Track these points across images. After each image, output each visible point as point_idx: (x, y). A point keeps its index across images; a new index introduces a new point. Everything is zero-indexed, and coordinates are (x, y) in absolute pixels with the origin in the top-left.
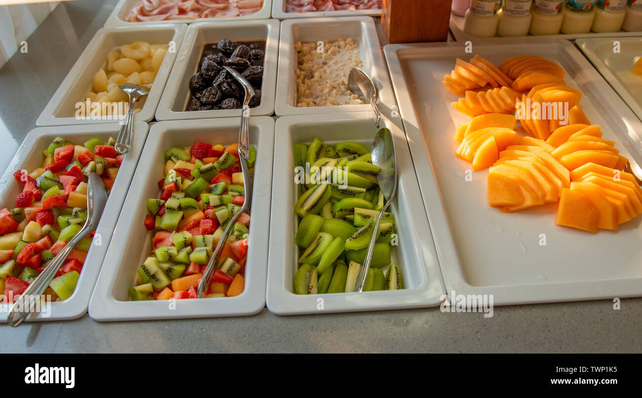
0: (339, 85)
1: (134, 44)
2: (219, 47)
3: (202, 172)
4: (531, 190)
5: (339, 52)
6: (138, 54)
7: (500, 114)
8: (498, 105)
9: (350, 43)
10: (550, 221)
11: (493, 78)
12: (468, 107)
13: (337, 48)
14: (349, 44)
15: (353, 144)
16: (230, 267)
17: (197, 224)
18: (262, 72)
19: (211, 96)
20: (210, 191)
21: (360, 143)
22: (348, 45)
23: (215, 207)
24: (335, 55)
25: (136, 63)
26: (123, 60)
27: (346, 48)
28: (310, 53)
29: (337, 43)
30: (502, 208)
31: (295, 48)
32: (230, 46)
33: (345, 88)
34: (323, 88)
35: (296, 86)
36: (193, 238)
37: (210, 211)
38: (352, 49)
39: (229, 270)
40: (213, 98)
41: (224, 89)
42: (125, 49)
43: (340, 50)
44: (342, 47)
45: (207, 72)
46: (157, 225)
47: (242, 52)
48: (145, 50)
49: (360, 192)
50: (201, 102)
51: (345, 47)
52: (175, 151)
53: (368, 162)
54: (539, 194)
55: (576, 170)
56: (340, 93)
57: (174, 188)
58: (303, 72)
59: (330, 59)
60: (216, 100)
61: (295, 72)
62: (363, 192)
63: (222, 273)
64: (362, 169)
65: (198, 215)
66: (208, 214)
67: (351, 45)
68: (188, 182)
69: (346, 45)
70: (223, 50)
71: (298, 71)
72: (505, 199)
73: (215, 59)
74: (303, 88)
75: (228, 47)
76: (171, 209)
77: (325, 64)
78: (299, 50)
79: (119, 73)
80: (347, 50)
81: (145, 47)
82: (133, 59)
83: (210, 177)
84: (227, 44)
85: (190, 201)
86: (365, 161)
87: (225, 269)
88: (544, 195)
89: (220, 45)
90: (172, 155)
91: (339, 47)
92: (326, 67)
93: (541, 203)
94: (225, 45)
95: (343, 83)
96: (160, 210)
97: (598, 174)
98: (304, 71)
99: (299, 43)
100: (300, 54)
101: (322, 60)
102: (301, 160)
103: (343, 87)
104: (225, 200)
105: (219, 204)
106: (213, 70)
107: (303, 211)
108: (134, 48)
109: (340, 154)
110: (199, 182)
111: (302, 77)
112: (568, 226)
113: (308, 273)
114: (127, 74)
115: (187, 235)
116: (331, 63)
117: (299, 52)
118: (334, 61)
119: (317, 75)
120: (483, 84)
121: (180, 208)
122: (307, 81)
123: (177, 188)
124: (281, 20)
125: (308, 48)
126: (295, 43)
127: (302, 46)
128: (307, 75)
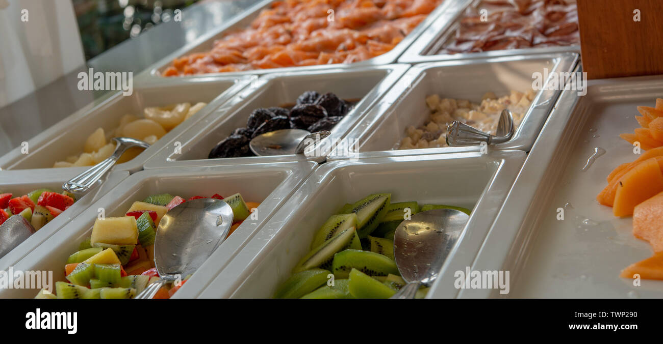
9: (530, 97)
28: (452, 112)
29: (506, 98)
31: (427, 105)
58: (421, 131)
78: (433, 108)
81: (181, 108)
84: (311, 98)
99: (435, 98)
111: (416, 137)
117: (434, 112)
124: (413, 64)
125: (451, 104)
126: (427, 96)
127: (440, 102)
128: (427, 135)
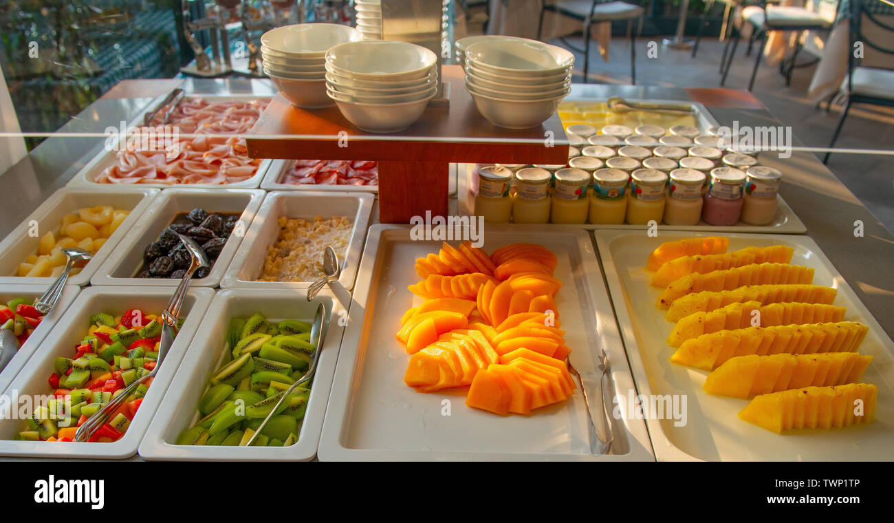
0: (313, 265)
1: (97, 208)
2: (190, 217)
3: (122, 337)
4: (448, 370)
5: (329, 231)
6: (97, 219)
7: (460, 300)
8: (459, 290)
9: (345, 223)
10: (463, 403)
11: (473, 264)
12: (425, 289)
13: (328, 226)
14: (343, 223)
15: (297, 323)
16: (120, 422)
17: (102, 384)
18: (223, 245)
19: (162, 266)
20: (125, 355)
21: (304, 323)
22: (341, 224)
23: (126, 370)
24: (323, 234)
25: (95, 229)
26: (81, 223)
27: (338, 228)
28: (295, 231)
29: (329, 221)
30: (418, 387)
31: (279, 223)
32: (201, 216)
33: (320, 269)
34: (293, 267)
35: (263, 261)
36: (92, 395)
37: (117, 373)
38: (345, 229)
39: (118, 425)
40: (163, 268)
41: (176, 259)
42: (85, 213)
43: (331, 229)
44: (335, 226)
45: (164, 241)
46: (61, 382)
47: (210, 223)
48: (107, 214)
49: (285, 368)
50: (150, 272)
51: (337, 226)
52: (102, 316)
53: (307, 341)
54: (456, 374)
55: (506, 355)
56: (310, 273)
57: (86, 349)
58: (276, 250)
59: (315, 238)
60: (167, 270)
61: (268, 248)
62: (287, 368)
63: (110, 427)
64: (294, 346)
65: (106, 377)
66: (116, 375)
67: (345, 225)
68: (106, 346)
69: (339, 223)
70: (193, 220)
71: (271, 248)
72: (420, 377)
73: (179, 229)
74: (269, 267)
75: (200, 217)
76: (79, 369)
77: (307, 242)
78: (283, 226)
79: (72, 238)
80: (339, 230)
81: (107, 212)
82: (89, 223)
83: (129, 342)
84: (199, 214)
85: (101, 362)
86: (302, 339)
87: (113, 423)
88: (461, 375)
89: (192, 213)
90: (98, 320)
91: (331, 225)
92: (307, 246)
93: (456, 383)
94: (197, 215)
95: (318, 264)
96: (69, 369)
97: (527, 360)
98: (279, 248)
99: (284, 219)
100: (283, 231)
101: (307, 239)
102: (235, 334)
103: (316, 269)
104: (136, 364)
105: (129, 367)
106: (170, 239)
107: (215, 380)
108: (96, 212)
109: (281, 332)
110: (117, 345)
111: (274, 254)
112: (477, 407)
113: (198, 434)
114: (79, 240)
115: (87, 391)
116: (314, 242)
117: (283, 228)
118: (318, 240)
119: (292, 253)
120: (457, 269)
121: (88, 368)
122: (279, 259)
123: (90, 349)
124: (268, 191)
125: (295, 224)
126: (279, 217)
127: (287, 222)
128: (280, 253)
